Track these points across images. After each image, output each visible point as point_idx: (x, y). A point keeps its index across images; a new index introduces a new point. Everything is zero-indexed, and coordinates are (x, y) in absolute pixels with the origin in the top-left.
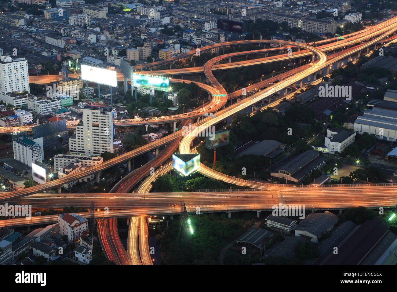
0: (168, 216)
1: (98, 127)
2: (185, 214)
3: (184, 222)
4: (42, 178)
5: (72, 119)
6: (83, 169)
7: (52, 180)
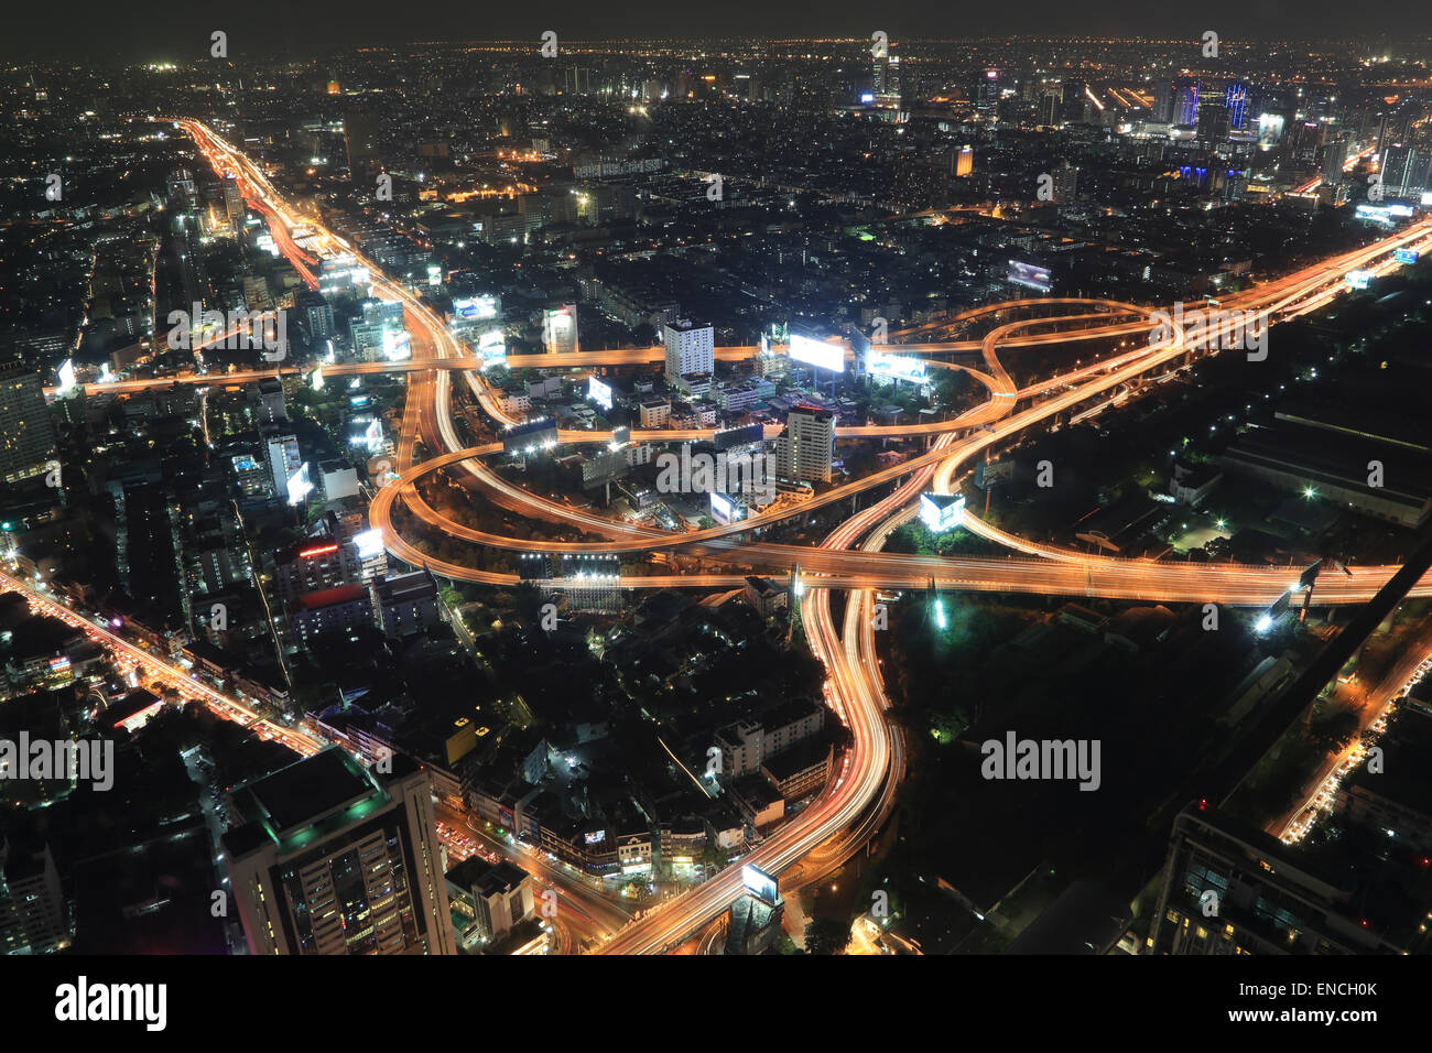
0: (908, 591)
1: (810, 440)
2: (932, 592)
3: (931, 607)
4: (724, 517)
5: (772, 423)
6: (783, 505)
7: (738, 520)
